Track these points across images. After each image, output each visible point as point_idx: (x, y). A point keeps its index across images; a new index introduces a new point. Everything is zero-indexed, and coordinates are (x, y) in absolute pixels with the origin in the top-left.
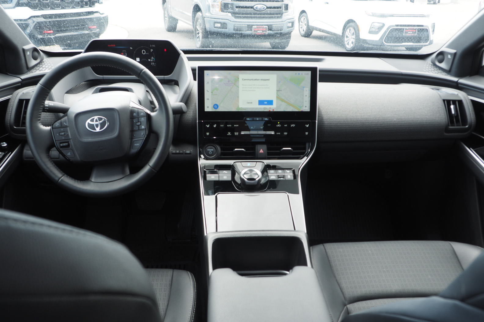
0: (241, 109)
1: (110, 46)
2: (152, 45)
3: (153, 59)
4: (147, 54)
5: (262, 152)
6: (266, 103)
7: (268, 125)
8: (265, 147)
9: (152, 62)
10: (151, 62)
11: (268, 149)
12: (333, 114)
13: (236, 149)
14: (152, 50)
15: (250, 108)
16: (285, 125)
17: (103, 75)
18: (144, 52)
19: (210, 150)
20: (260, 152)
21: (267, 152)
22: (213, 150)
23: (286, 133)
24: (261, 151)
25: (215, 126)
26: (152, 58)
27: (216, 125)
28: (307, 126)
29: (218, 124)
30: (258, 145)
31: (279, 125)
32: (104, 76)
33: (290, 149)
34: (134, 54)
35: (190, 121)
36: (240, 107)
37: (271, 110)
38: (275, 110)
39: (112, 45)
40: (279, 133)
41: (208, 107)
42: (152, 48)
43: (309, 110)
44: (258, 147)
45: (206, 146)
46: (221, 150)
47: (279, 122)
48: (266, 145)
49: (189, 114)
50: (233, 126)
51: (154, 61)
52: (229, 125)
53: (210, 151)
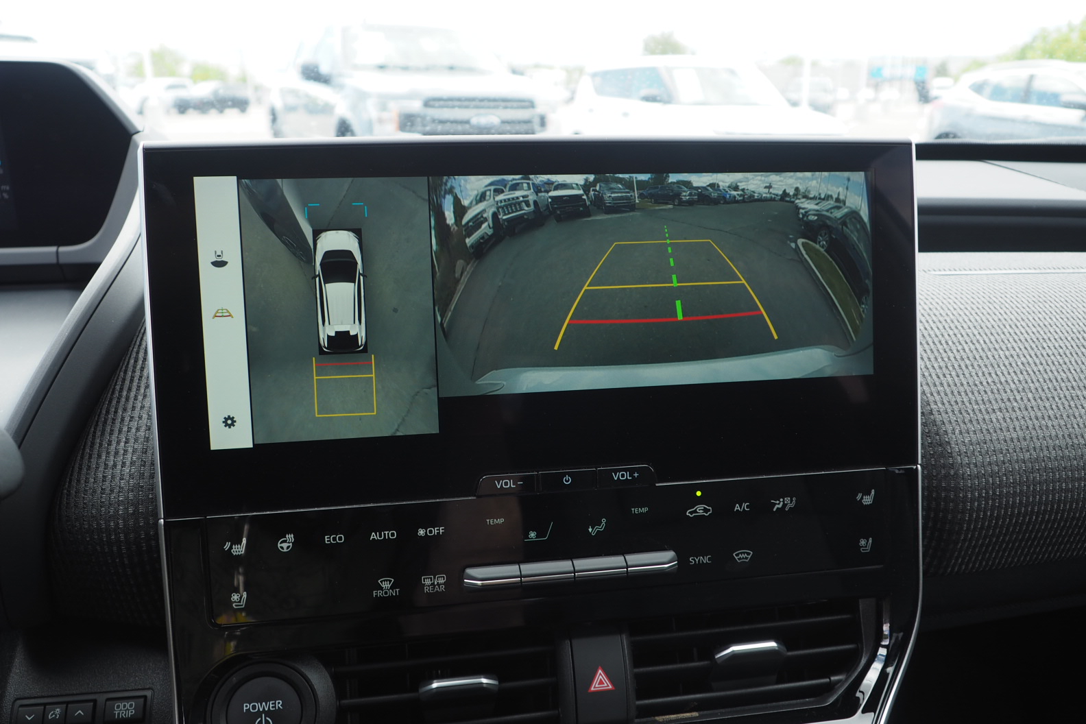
5: (607, 685)
7: (635, 510)
8: (619, 647)
11: (640, 656)
12: (993, 417)
13: (435, 685)
16: (737, 507)
19: (260, 707)
20: (595, 686)
21: (637, 677)
22: (279, 704)
23: (743, 556)
24: (601, 682)
25: (286, 544)
27: (290, 537)
28: (868, 500)
29: (308, 532)
30: (576, 642)
31: (700, 509)
33: (772, 644)
35: (116, 516)
40: (706, 560)
41: (229, 422)
44: (578, 651)
45: (234, 679)
46: (340, 693)
47: (698, 487)
48: (624, 637)
49: (109, 473)
50: (407, 533)
52: (379, 530)
53: (259, 714)
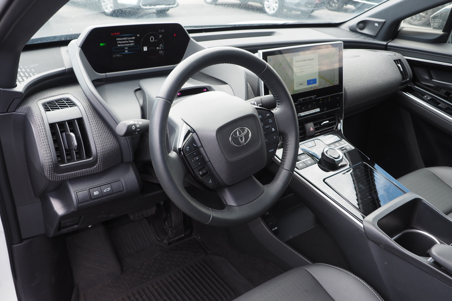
0: (296, 91)
1: (114, 34)
2: (161, 30)
3: (162, 47)
4: (155, 41)
5: (313, 130)
6: (312, 82)
7: (314, 103)
8: (312, 124)
9: (161, 50)
10: (159, 50)
11: (314, 125)
14: (160, 36)
15: (301, 90)
16: (325, 101)
17: (105, 73)
18: (152, 39)
20: (311, 130)
21: (315, 129)
23: (326, 108)
26: (161, 45)
30: (308, 124)
31: (321, 102)
32: (107, 74)
33: (328, 121)
34: (142, 41)
36: (295, 89)
37: (316, 89)
38: (318, 88)
39: (116, 33)
42: (161, 33)
43: (338, 84)
47: (321, 98)
51: (163, 48)
